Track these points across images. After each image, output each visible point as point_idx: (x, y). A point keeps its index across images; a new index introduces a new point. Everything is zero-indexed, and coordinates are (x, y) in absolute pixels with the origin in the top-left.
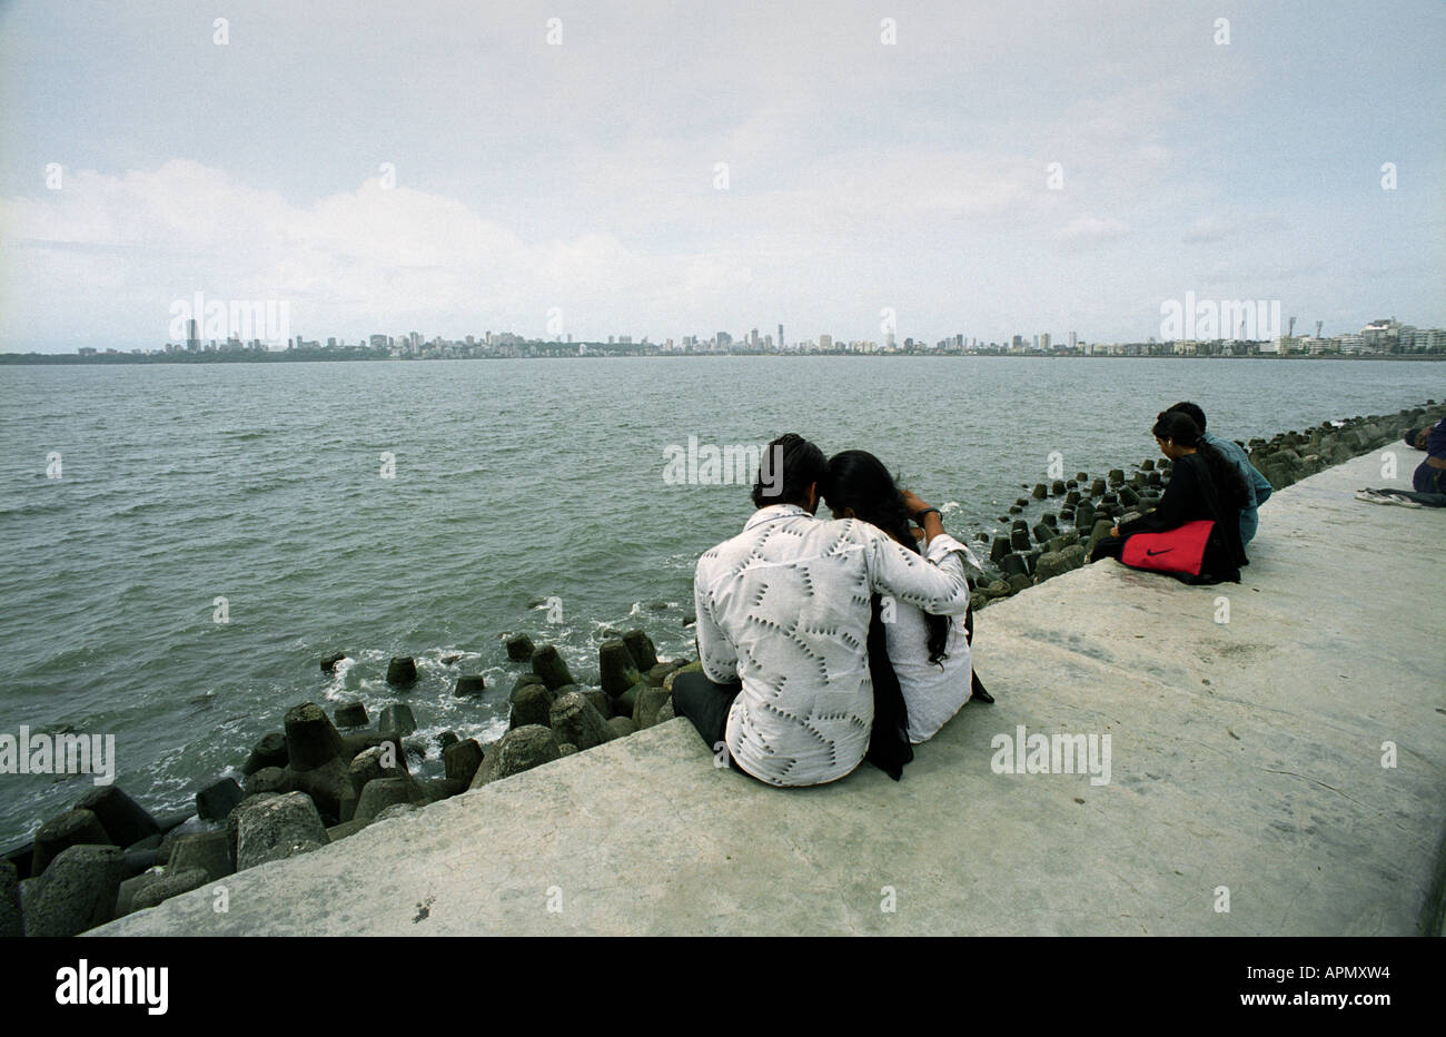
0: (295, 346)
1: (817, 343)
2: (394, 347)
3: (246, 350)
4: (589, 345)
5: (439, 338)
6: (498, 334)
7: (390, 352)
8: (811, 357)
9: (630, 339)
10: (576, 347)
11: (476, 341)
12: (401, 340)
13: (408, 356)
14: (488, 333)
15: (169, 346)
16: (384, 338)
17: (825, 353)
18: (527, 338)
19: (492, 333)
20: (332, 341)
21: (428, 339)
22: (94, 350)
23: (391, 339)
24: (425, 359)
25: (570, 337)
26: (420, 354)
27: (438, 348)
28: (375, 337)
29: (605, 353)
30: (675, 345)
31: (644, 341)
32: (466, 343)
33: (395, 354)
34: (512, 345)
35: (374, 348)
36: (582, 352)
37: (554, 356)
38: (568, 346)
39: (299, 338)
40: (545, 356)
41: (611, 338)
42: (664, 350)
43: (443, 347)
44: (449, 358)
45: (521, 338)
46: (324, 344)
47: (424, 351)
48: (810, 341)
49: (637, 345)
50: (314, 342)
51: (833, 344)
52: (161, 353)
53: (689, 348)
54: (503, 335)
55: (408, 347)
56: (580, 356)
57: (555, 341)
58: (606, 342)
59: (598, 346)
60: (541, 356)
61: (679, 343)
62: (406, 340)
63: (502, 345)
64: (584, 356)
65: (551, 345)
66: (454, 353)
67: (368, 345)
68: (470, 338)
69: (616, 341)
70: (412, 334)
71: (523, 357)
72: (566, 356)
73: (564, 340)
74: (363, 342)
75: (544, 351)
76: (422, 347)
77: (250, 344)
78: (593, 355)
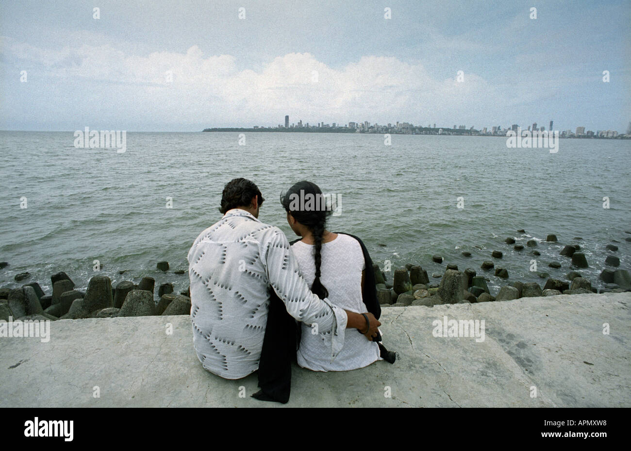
0: (321, 126)
1: (574, 131)
2: (358, 128)
3: (304, 127)
4: (444, 129)
5: (376, 124)
6: (402, 123)
7: (356, 130)
8: (569, 139)
9: (465, 127)
10: (437, 130)
11: (392, 126)
12: (361, 125)
13: (363, 132)
14: (398, 123)
15: (279, 125)
16: (354, 123)
17: (579, 137)
18: (415, 125)
19: (400, 123)
20: (334, 124)
21: (372, 124)
22: (258, 127)
23: (357, 124)
24: (370, 133)
25: (435, 125)
26: (368, 131)
27: (376, 129)
28: (351, 123)
29: (451, 133)
30: (488, 131)
31: (472, 128)
32: (388, 127)
33: (358, 130)
34: (408, 128)
35: (350, 128)
36: (440, 132)
37: (426, 134)
38: (433, 129)
39: (322, 123)
40: (423, 134)
41: (455, 126)
42: (482, 133)
43: (378, 128)
44: (380, 133)
45: (412, 125)
46: (331, 126)
47: (370, 130)
48: (570, 131)
49: (467, 130)
50: (328, 125)
51: (586, 132)
52: (277, 128)
53: (495, 132)
54: (404, 123)
55: (363, 127)
56: (439, 134)
57: (428, 127)
58: (453, 128)
59: (448, 130)
60: (420, 134)
61: (490, 130)
62: (363, 125)
63: (403, 128)
64: (440, 134)
65: (426, 129)
66: (382, 131)
67: (348, 126)
68: (389, 125)
69: (458, 128)
70: (365, 122)
71: (412, 134)
72: (432, 134)
73: (432, 127)
74: (346, 125)
75: (422, 131)
76: (369, 128)
77: (305, 125)
78: (445, 134)
